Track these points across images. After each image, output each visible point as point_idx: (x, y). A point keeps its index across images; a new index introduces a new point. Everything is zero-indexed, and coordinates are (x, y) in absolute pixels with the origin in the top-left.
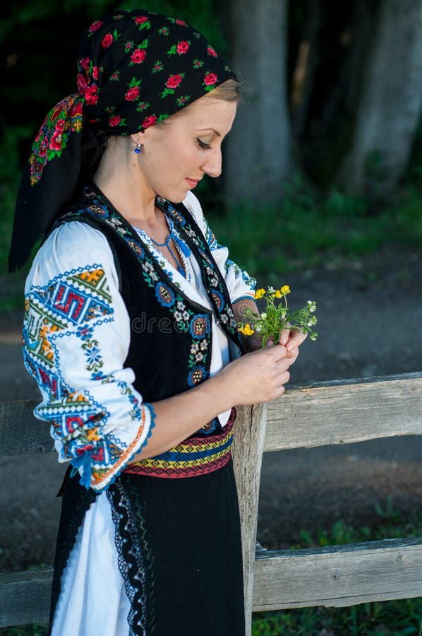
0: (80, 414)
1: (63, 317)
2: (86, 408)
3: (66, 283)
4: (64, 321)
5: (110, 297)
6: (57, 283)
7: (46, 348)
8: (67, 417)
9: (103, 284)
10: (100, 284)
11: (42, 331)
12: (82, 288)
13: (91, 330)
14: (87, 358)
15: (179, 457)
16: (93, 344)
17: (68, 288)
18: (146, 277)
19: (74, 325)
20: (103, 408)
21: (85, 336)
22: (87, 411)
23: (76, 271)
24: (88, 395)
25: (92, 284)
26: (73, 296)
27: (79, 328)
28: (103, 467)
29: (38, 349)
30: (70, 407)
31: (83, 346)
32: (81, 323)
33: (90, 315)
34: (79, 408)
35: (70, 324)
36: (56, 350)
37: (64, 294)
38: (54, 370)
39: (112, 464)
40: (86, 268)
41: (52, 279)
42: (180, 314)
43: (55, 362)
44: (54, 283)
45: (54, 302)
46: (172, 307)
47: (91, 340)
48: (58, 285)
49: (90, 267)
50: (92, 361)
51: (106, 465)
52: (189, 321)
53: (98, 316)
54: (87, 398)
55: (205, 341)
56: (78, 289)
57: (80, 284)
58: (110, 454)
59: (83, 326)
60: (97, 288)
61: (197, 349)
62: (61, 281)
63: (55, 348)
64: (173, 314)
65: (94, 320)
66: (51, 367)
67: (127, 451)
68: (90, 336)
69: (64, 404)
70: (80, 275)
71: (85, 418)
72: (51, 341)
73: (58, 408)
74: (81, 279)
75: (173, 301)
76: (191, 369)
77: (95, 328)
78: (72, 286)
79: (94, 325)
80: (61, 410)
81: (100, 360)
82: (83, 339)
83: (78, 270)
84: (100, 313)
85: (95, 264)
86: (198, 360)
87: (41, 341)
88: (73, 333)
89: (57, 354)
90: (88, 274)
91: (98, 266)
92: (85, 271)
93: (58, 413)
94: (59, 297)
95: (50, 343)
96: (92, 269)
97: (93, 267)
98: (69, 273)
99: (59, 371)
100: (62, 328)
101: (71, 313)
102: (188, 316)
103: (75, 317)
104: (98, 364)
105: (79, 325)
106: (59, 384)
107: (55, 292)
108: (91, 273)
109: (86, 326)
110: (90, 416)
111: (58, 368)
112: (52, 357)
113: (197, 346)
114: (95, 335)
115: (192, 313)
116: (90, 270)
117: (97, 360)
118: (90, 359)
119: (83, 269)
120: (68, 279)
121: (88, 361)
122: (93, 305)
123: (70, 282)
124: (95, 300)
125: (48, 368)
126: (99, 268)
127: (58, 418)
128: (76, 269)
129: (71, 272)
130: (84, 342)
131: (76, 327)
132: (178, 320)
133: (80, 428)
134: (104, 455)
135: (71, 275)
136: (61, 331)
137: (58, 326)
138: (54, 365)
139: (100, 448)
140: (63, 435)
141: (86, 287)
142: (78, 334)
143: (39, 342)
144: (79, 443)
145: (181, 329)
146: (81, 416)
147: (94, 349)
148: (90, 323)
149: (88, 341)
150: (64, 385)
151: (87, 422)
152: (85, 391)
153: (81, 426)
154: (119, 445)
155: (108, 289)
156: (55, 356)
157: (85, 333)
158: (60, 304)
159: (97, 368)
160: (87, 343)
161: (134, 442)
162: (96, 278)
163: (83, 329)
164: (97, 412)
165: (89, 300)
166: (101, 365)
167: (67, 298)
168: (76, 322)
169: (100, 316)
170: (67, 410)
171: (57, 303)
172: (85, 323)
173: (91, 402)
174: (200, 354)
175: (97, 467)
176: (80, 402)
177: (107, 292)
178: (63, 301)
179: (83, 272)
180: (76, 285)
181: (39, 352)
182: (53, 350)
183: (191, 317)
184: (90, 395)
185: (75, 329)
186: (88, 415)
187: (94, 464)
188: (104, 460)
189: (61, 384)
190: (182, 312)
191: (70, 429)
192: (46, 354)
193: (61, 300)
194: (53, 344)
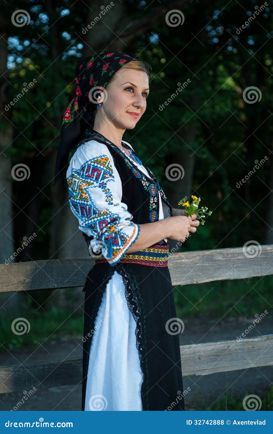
0: (106, 219)
1: (91, 180)
2: (108, 216)
3: (90, 164)
4: (92, 182)
5: (112, 170)
6: (86, 165)
7: (83, 195)
8: (99, 222)
9: (109, 164)
10: (107, 164)
11: (81, 186)
12: (99, 166)
13: (106, 184)
14: (106, 195)
15: (150, 254)
16: (107, 190)
17: (92, 166)
18: (127, 164)
19: (97, 182)
20: (117, 215)
21: (103, 187)
22: (109, 217)
23: (95, 158)
24: (109, 211)
25: (104, 164)
26: (95, 169)
27: (100, 184)
28: (118, 247)
29: (79, 196)
30: (100, 217)
31: (103, 191)
32: (100, 181)
33: (104, 178)
34: (105, 217)
35: (95, 183)
36: (89, 194)
37: (90, 169)
38: (89, 203)
39: (122, 246)
40: (100, 157)
41: (83, 164)
42: (144, 182)
43: (89, 199)
44: (84, 166)
45: (86, 174)
46: (141, 179)
47: (106, 188)
48: (86, 167)
49: (102, 156)
50: (108, 197)
51: (119, 246)
52: (149, 186)
53: (108, 177)
54: (108, 212)
55: (156, 198)
56: (97, 166)
57: (97, 164)
58: (121, 240)
59: (101, 182)
60: (106, 166)
61: (153, 201)
62: (88, 164)
63: (88, 193)
64: (141, 182)
65: (107, 180)
66: (87, 202)
67: (129, 240)
68: (106, 187)
69: (97, 216)
70: (97, 160)
71: (109, 220)
72: (86, 190)
73: (94, 219)
74: (98, 162)
75: (141, 176)
76: (151, 211)
77: (107, 183)
78: (94, 165)
79: (107, 181)
80: (96, 219)
81: (112, 197)
82: (102, 188)
83: (96, 158)
84: (109, 177)
85: (104, 155)
86: (153, 207)
87: (80, 192)
88: (97, 186)
89: (89, 196)
90: (101, 160)
91: (105, 156)
92: (99, 158)
93: (94, 221)
94: (88, 171)
95: (85, 191)
96: (103, 157)
97: (103, 156)
98: (92, 160)
99: (92, 202)
100: (92, 185)
101: (95, 177)
102: (148, 184)
103: (97, 178)
104: (110, 199)
105: (100, 182)
106: (92, 210)
107: (86, 170)
108: (102, 159)
109: (103, 182)
110: (111, 219)
111: (91, 201)
112: (87, 197)
113: (153, 199)
114: (108, 186)
115: (150, 183)
116: (102, 158)
117: (110, 197)
118: (107, 196)
119: (98, 157)
120: (92, 162)
121: (106, 196)
122: (105, 173)
123: (93, 164)
124: (106, 171)
125: (86, 203)
126: (106, 157)
127: (94, 224)
128: (95, 157)
129: (93, 159)
130: (103, 190)
131: (98, 183)
132: (144, 185)
133: (106, 227)
134: (118, 241)
135: (93, 161)
136: (90, 186)
137: (89, 184)
138: (89, 200)
139: (116, 238)
140: (98, 231)
141: (101, 165)
142: (100, 187)
143: (79, 193)
144: (107, 234)
145: (145, 189)
146: (107, 220)
147: (108, 192)
148: (105, 181)
149: (105, 189)
150: (95, 209)
151: (109, 223)
152: (107, 209)
153: (107, 225)
154: (125, 236)
155: (111, 166)
156: (89, 197)
157: (103, 186)
158: (89, 174)
159: (110, 201)
160: (105, 190)
161: (132, 236)
162: (105, 161)
163: (102, 184)
164: (114, 217)
165: (103, 171)
166: (112, 200)
167: (92, 171)
168: (98, 181)
169: (109, 178)
170: (99, 218)
171: (87, 174)
172: (102, 181)
173: (110, 214)
174: (154, 204)
175: (115, 248)
176: (105, 214)
177: (110, 167)
178: (90, 173)
179: (98, 159)
180: (96, 165)
181: (80, 198)
182: (87, 194)
183: (149, 185)
184: (110, 211)
185: (98, 184)
186: (110, 218)
187: (113, 246)
188: (119, 244)
189: (93, 209)
190: (145, 182)
191: (102, 227)
192: (83, 197)
193: (89, 172)
194: (87, 191)
